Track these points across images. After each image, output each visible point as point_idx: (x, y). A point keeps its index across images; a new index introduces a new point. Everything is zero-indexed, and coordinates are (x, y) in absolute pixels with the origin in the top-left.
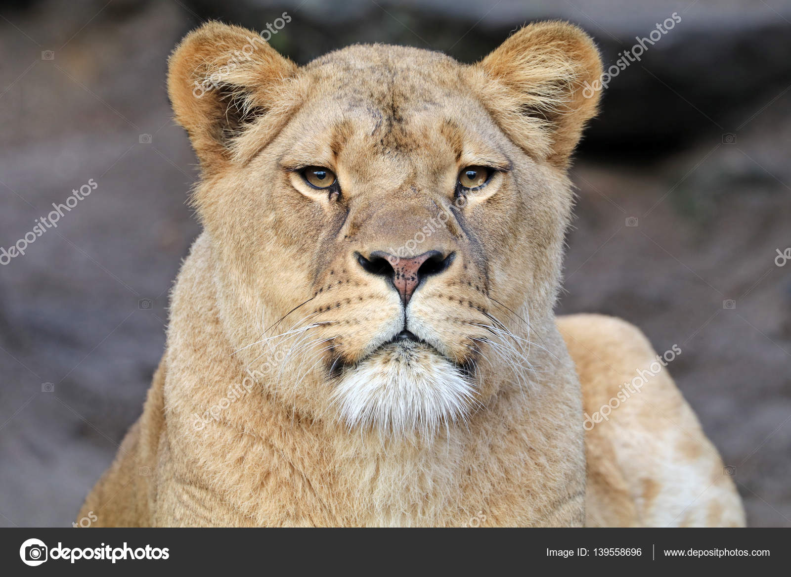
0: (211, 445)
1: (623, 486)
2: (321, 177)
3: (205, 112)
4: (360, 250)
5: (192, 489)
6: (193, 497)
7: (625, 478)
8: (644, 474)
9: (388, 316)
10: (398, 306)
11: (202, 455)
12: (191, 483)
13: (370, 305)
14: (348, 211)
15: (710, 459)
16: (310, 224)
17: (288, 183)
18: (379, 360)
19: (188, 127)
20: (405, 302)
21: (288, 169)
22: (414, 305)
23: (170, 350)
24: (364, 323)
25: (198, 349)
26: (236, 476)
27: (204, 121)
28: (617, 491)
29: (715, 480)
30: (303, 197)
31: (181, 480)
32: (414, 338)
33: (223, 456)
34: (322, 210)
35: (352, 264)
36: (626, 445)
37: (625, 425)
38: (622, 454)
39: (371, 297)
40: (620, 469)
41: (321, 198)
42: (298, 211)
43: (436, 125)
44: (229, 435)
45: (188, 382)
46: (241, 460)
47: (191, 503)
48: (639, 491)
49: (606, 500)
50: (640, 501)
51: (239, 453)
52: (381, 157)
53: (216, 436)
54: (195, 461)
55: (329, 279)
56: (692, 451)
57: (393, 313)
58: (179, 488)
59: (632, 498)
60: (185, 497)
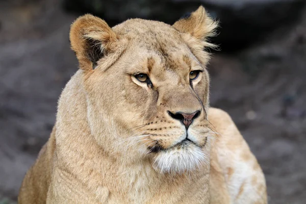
0: (72, 158)
1: (220, 170)
2: (142, 77)
3: (82, 46)
4: (170, 110)
5: (64, 172)
6: (64, 175)
7: (221, 167)
8: (228, 166)
9: (181, 134)
10: (184, 130)
11: (69, 161)
12: (64, 170)
13: (174, 130)
14: (158, 93)
15: (253, 160)
16: (142, 96)
17: (131, 81)
18: (176, 148)
19: (76, 51)
20: (187, 128)
21: (130, 75)
22: (190, 129)
23: (57, 123)
24: (171, 136)
25: (68, 124)
26: (81, 170)
27: (82, 49)
28: (218, 172)
29: (255, 168)
30: (138, 86)
31: (61, 168)
32: (189, 140)
33: (76, 162)
34: (146, 91)
35: (167, 115)
36: (222, 155)
37: (222, 148)
38: (220, 159)
39: (175, 127)
40: (219, 164)
41: (144, 86)
42: (138, 91)
43: (181, 57)
44: (78, 156)
45: (64, 135)
46: (83, 164)
47: (64, 177)
48: (226, 171)
49: (214, 175)
50: (227, 175)
51: (82, 162)
52: (167, 71)
53: (74, 155)
54: (66, 163)
55: (156, 119)
56: (246, 158)
57: (183, 133)
58: (60, 171)
59: (223, 175)
60: (62, 174)
